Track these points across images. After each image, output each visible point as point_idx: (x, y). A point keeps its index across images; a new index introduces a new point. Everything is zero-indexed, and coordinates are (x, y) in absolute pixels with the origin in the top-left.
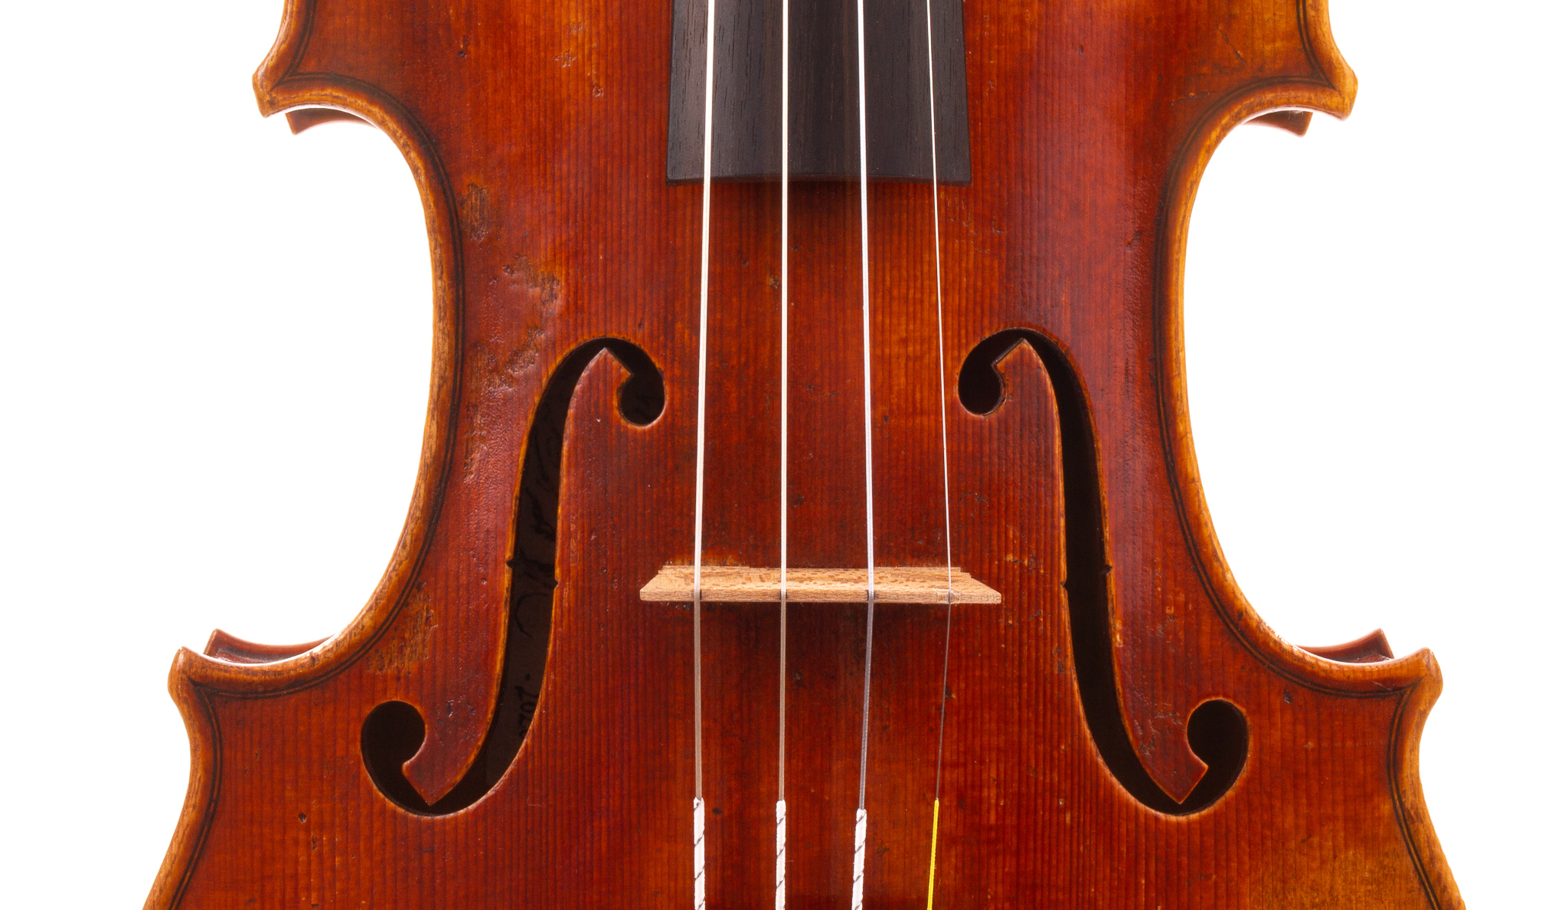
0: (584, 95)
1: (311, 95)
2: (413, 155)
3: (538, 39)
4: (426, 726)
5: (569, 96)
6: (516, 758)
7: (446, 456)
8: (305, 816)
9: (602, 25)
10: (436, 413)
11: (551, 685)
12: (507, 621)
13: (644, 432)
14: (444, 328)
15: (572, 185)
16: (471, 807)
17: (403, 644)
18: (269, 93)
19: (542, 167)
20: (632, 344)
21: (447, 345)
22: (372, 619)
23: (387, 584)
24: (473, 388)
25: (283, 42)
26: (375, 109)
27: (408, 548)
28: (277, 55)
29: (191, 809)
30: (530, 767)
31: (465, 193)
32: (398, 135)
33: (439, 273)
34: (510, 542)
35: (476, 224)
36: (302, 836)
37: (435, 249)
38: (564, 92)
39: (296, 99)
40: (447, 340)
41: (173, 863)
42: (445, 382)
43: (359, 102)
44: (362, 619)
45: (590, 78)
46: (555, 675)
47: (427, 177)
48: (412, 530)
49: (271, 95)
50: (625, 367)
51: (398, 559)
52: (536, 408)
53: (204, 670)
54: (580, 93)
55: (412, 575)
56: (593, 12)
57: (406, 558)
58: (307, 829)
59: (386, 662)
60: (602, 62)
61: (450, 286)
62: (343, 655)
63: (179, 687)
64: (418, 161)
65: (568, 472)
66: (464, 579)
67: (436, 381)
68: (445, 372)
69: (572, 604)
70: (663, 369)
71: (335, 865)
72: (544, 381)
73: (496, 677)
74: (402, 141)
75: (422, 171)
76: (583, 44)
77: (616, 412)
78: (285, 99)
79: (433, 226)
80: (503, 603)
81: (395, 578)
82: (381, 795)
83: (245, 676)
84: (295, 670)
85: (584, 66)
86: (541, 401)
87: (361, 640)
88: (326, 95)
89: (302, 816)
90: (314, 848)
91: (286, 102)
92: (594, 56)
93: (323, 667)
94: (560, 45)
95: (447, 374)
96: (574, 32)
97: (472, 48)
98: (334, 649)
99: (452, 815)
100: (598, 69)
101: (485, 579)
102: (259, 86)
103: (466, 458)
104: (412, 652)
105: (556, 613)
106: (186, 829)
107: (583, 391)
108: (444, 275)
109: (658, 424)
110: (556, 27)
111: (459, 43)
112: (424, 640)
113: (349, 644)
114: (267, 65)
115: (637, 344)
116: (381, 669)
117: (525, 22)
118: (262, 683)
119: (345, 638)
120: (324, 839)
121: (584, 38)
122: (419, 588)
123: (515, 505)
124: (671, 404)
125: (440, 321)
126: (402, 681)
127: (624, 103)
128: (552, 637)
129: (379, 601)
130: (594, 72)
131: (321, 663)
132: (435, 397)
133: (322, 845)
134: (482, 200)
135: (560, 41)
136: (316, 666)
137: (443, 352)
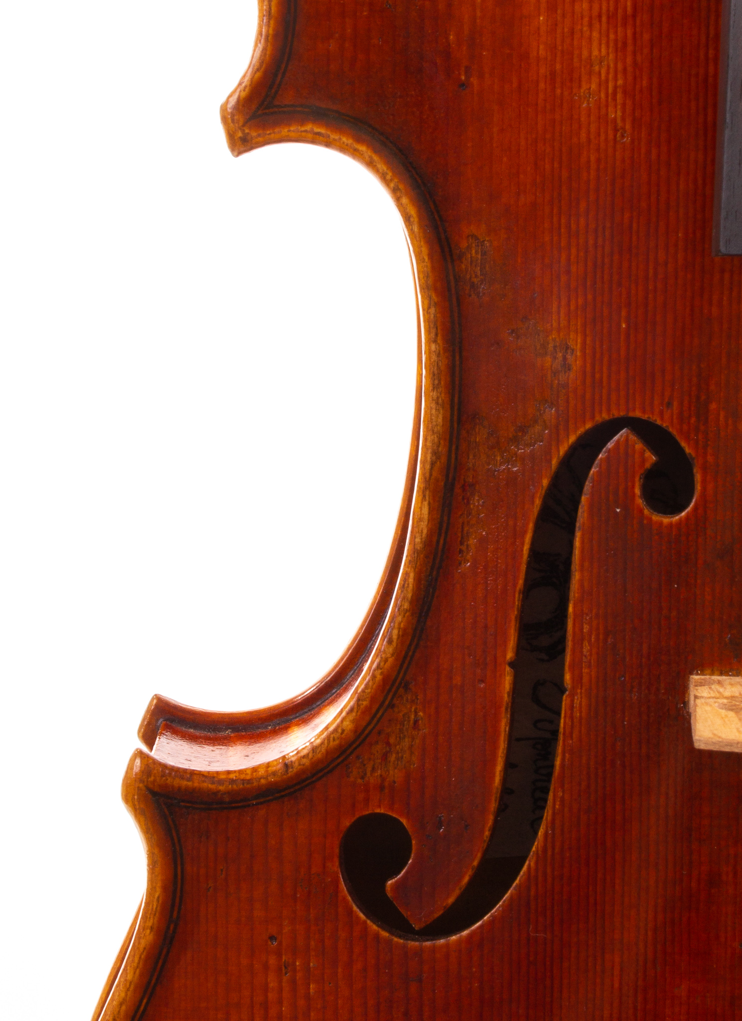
0: (606, 139)
1: (289, 131)
2: (405, 200)
3: (553, 74)
4: (414, 842)
5: (589, 141)
6: (517, 881)
7: (438, 542)
8: (276, 939)
9: (629, 60)
10: (427, 493)
11: (558, 803)
12: (507, 729)
13: (671, 525)
14: (438, 398)
15: (591, 242)
16: (465, 933)
17: (388, 749)
18: (241, 128)
19: (555, 219)
20: (657, 426)
21: (441, 416)
22: (353, 721)
23: (371, 683)
24: (471, 465)
25: (258, 70)
26: (363, 148)
27: (394, 644)
28: (250, 85)
29: (148, 931)
30: (532, 893)
31: (464, 244)
32: (388, 177)
33: (433, 335)
34: (512, 642)
35: (475, 280)
36: (272, 961)
37: (429, 308)
38: (583, 135)
39: (272, 135)
40: (441, 411)
41: (128, 990)
42: (438, 458)
43: (344, 139)
44: (342, 721)
45: (615, 119)
46: (563, 792)
47: (421, 226)
48: (400, 624)
49: (244, 130)
50: (650, 451)
51: (383, 656)
52: (543, 492)
53: (164, 778)
54: (602, 138)
55: (399, 673)
56: (620, 45)
57: (392, 655)
58: (279, 954)
59: (369, 770)
60: (629, 102)
61: (445, 350)
62: (320, 761)
63: (136, 797)
64: (411, 208)
65: (582, 566)
66: (457, 680)
67: (429, 456)
68: (438, 446)
69: (583, 714)
70: (693, 455)
71: (309, 993)
72: (555, 462)
73: (494, 791)
74: (392, 185)
75: (415, 219)
76: (607, 81)
77: (640, 502)
78: (259, 135)
79: (426, 282)
80: (503, 709)
81: (379, 677)
82: (362, 916)
83: (210, 785)
84: (266, 778)
85: (607, 106)
86: (549, 484)
87: (340, 746)
88: (306, 131)
89: (272, 938)
90: (286, 974)
91: (260, 139)
92: (619, 96)
93: (298, 775)
94: (580, 81)
95: (440, 449)
96: (597, 68)
97: (474, 81)
98: (310, 755)
99: (442, 941)
100: (624, 112)
101: (482, 681)
102: (230, 121)
103: (462, 543)
104: (398, 759)
105: (565, 722)
106: (142, 954)
107: (599, 473)
108: (439, 337)
109: (687, 517)
110: (576, 60)
111: (460, 74)
112: (411, 747)
113: (327, 751)
114: (239, 97)
115: (664, 425)
116: (362, 778)
117: (538, 53)
118: (228, 793)
119: (322, 743)
120: (298, 964)
121: (608, 73)
122: (406, 687)
123: (518, 600)
124: (703, 496)
125: (433, 390)
126: (386, 791)
127: (654, 152)
128: (560, 750)
129: (361, 702)
130: (619, 113)
131: (295, 770)
132: (428, 475)
133: (295, 971)
134: (484, 254)
135: (580, 77)
136: (289, 774)
137: (437, 425)
